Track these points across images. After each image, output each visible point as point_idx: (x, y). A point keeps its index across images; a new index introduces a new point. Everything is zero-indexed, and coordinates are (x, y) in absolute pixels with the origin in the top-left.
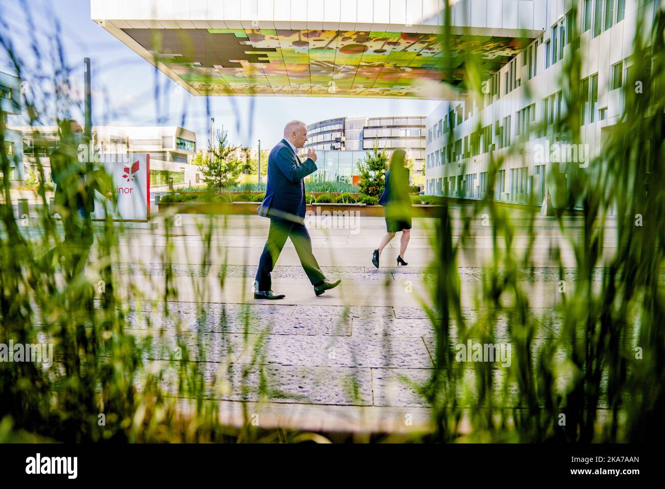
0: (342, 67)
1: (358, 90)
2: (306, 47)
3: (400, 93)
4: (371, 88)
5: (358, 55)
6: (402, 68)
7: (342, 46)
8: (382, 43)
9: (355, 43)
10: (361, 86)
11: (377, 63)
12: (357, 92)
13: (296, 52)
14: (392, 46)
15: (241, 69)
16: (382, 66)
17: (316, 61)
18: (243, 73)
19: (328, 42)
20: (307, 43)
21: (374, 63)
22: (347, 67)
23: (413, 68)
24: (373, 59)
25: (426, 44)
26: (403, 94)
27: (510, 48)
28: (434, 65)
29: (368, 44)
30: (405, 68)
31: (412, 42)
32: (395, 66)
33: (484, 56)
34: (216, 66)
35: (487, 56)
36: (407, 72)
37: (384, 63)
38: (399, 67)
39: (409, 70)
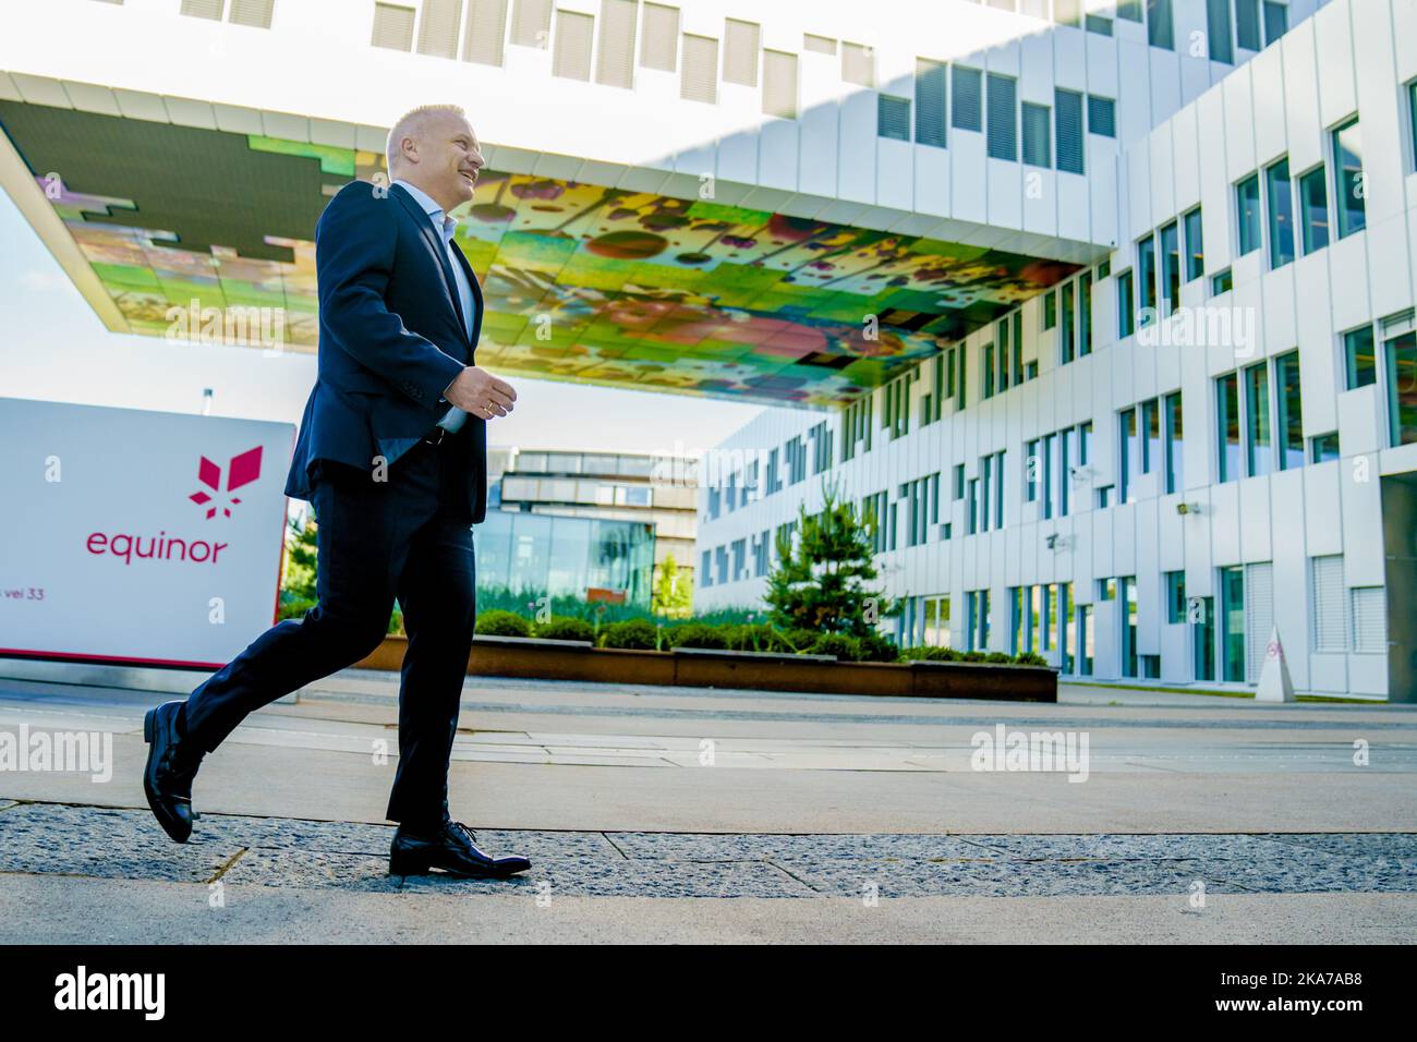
0: (567, 294)
1: (582, 361)
2: (501, 225)
3: (686, 379)
4: (619, 358)
5: (630, 264)
6: (726, 312)
7: (603, 233)
8: (709, 235)
9: (639, 228)
10: (593, 350)
11: (669, 291)
12: (574, 369)
13: (467, 236)
14: (732, 248)
15: (286, 267)
16: (677, 299)
17: (509, 269)
18: (286, 279)
19: (571, 216)
20: (509, 213)
21: (661, 290)
22: (586, 294)
23: (755, 314)
24: (663, 278)
25: (821, 252)
26: (694, 382)
27: (1015, 282)
28: (810, 310)
29: (670, 235)
30: (732, 312)
31: (788, 242)
32: (713, 306)
33: (946, 298)
34: (216, 251)
35: (953, 299)
36: (735, 324)
37: (685, 292)
38: (719, 308)
39: (742, 317)
